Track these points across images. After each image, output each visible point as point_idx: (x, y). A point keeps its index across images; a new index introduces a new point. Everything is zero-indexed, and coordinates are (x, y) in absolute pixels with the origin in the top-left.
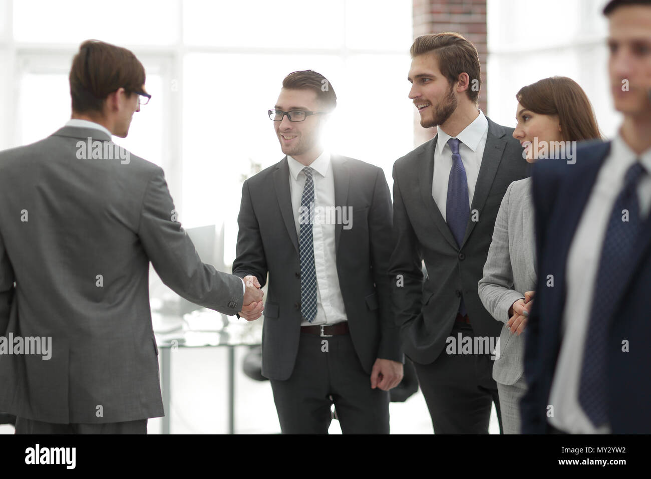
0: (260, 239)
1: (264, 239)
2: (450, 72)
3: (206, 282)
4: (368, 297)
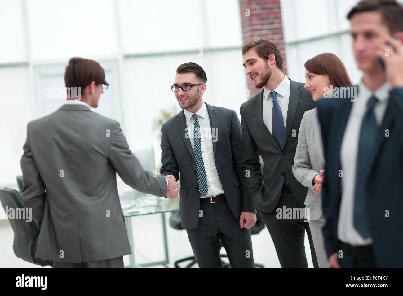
0: (174, 155)
1: (175, 154)
2: (264, 56)
3: (147, 180)
4: (234, 180)
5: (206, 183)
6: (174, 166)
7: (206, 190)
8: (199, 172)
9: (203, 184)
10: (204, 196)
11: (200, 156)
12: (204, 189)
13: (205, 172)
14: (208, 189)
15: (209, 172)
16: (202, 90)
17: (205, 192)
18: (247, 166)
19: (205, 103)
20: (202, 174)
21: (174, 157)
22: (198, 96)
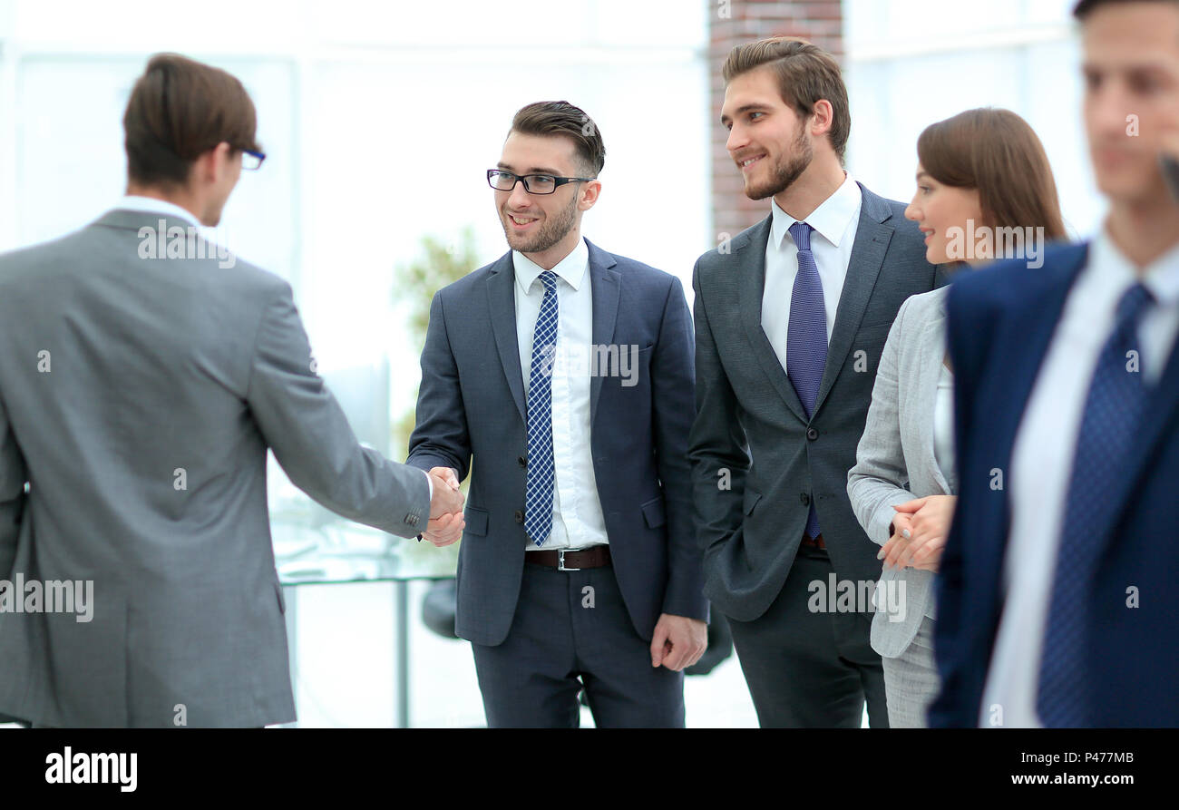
0: (460, 396)
1: (466, 395)
2: (798, 99)
3: (367, 481)
4: (648, 506)
5: (550, 501)
6: (458, 431)
7: (545, 525)
8: (534, 462)
9: (539, 506)
10: (538, 544)
11: (543, 410)
12: (542, 520)
13: (553, 468)
14: (555, 523)
15: (565, 468)
16: (585, 199)
17: (541, 530)
18: (703, 459)
19: (586, 241)
20: (542, 472)
21: (460, 402)
22: (572, 217)
